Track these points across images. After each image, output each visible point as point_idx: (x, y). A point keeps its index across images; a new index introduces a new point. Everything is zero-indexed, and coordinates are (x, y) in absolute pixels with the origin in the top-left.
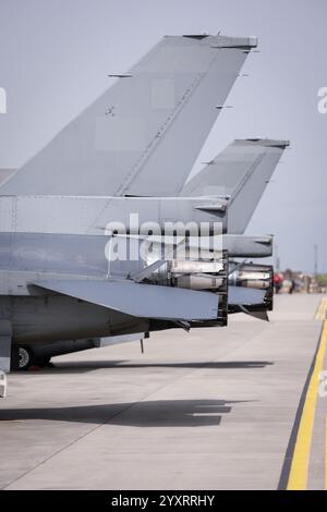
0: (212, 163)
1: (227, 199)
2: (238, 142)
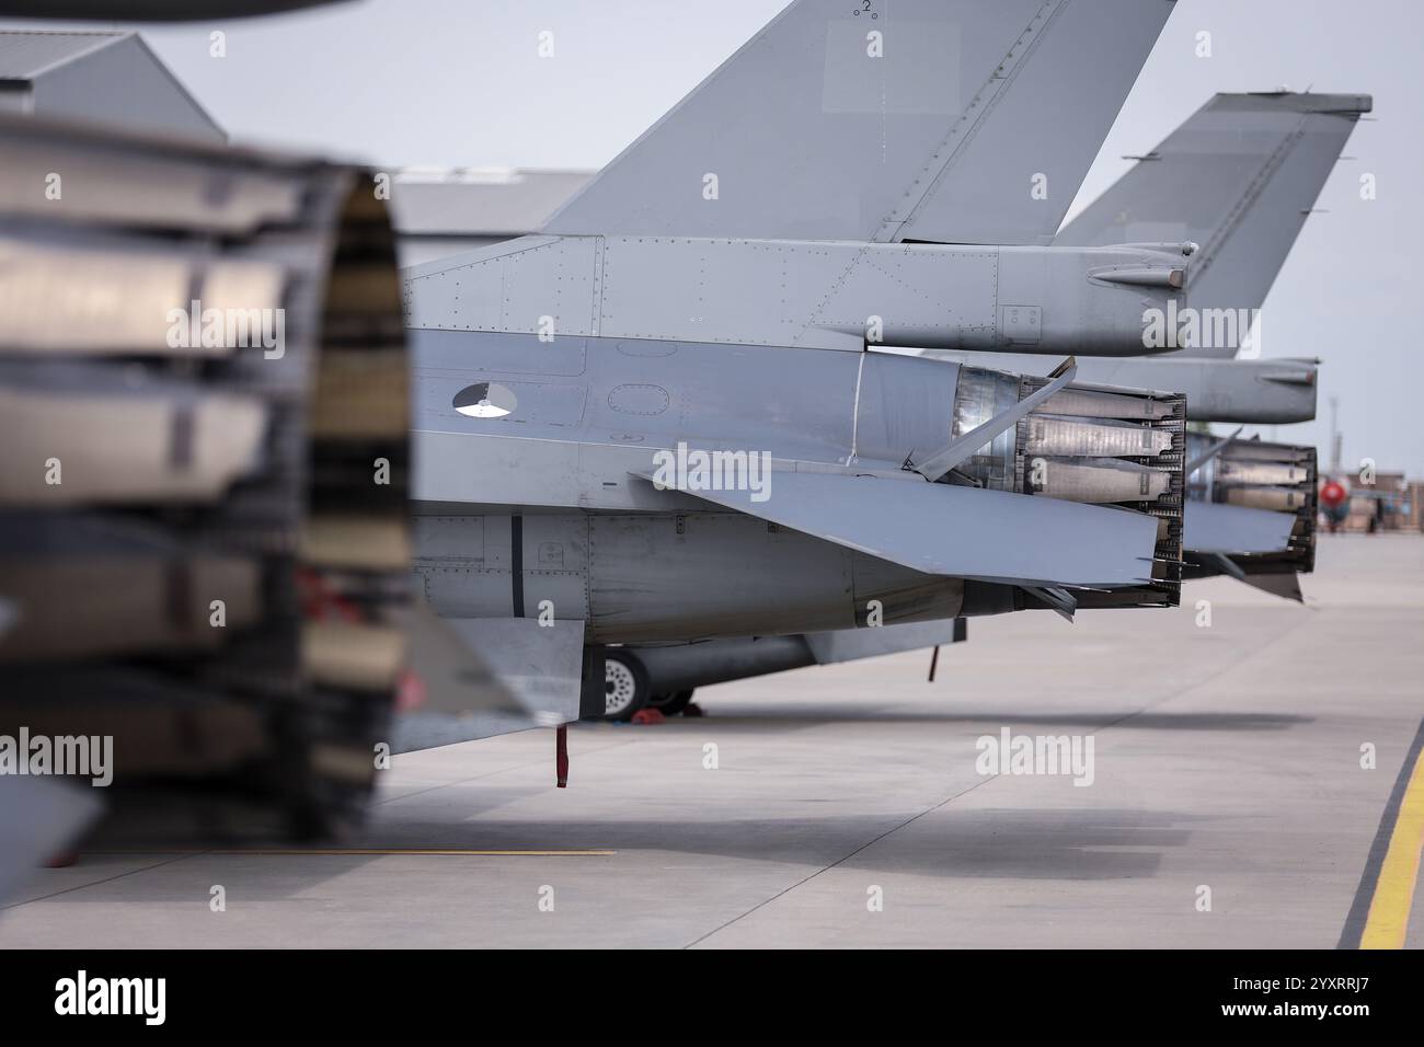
0: (1152, 157)
2: (1224, 101)
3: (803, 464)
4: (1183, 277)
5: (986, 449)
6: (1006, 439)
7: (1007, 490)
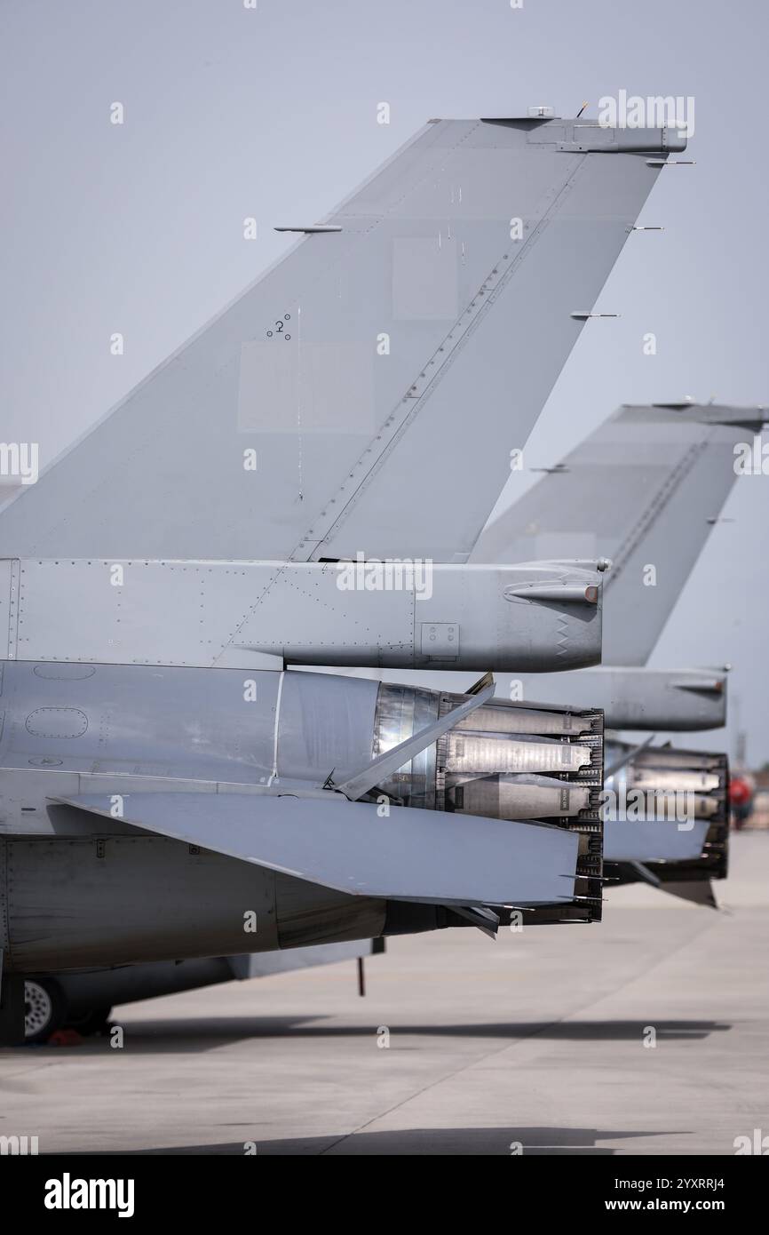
0: (559, 469)
1: (601, 569)
2: (630, 412)
3: (224, 785)
4: (597, 592)
5: (406, 768)
6: (426, 757)
7: (429, 808)
